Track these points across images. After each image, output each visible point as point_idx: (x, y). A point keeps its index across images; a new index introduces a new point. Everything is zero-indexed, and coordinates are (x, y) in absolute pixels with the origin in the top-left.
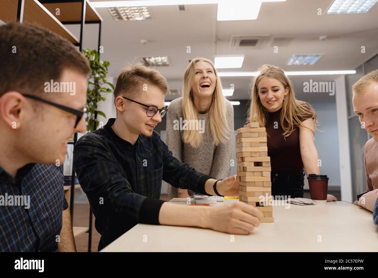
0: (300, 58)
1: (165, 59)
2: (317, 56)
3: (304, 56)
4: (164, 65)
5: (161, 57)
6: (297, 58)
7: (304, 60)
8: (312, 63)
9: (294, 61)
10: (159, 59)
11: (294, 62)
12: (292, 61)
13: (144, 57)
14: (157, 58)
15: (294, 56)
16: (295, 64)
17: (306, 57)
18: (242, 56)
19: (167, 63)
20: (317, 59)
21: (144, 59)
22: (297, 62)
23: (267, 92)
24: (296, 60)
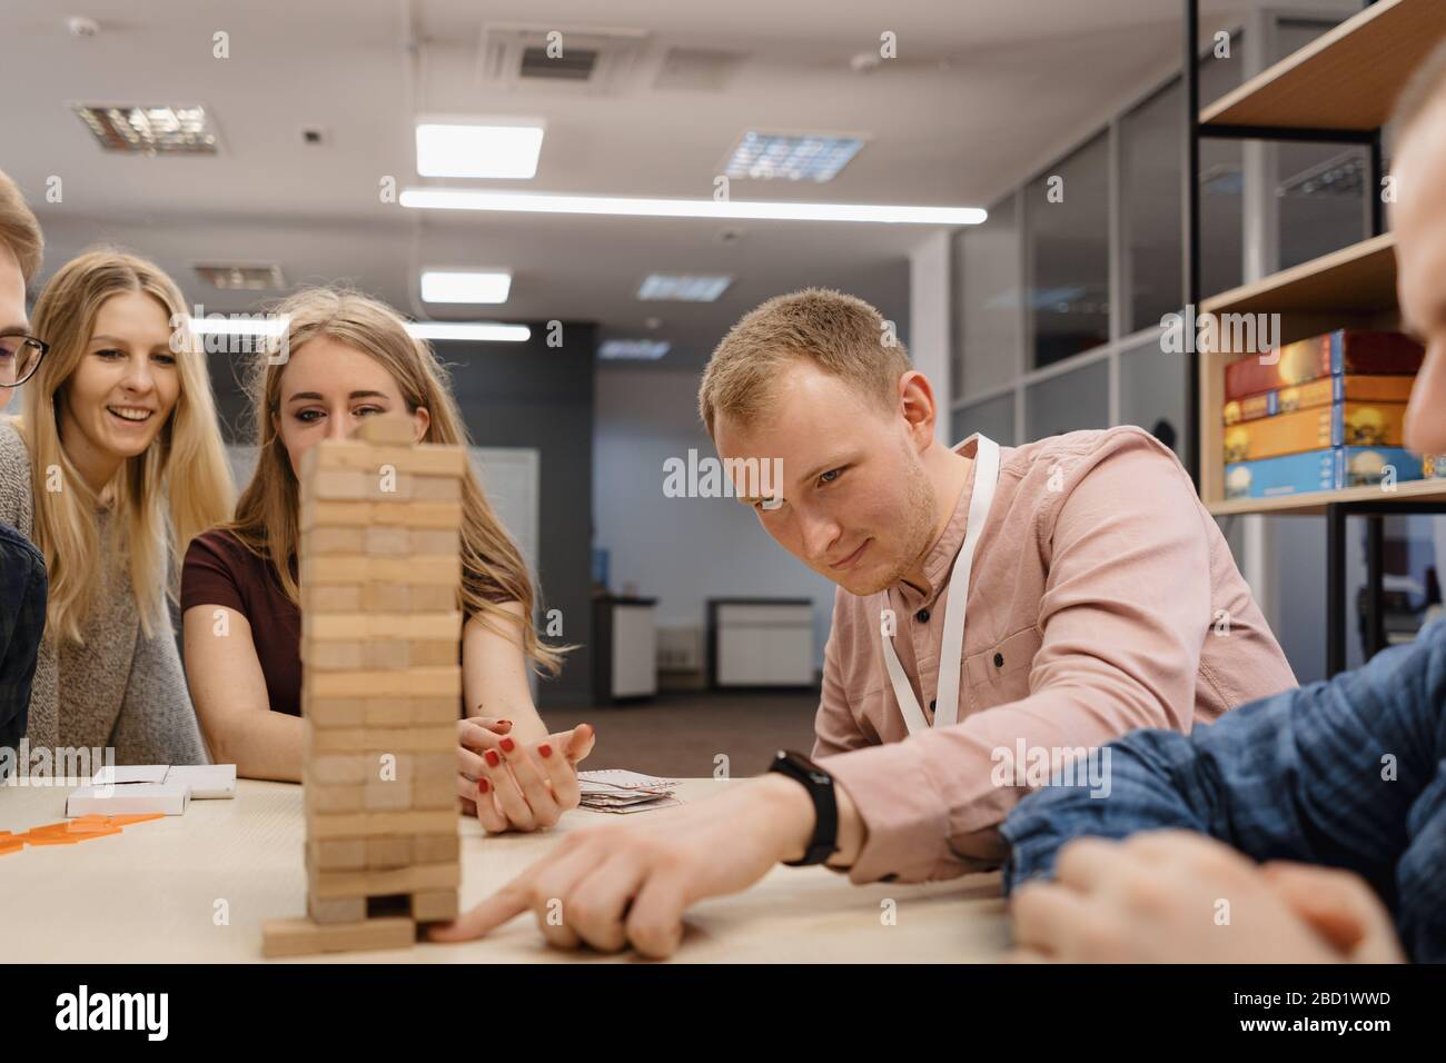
0: (775, 149)
1: (194, 121)
2: (844, 142)
3: (793, 141)
4: (197, 148)
5: (175, 110)
6: (765, 149)
7: (792, 159)
8: (825, 173)
9: (754, 161)
10: (166, 120)
11: (752, 165)
12: (745, 162)
13: (97, 103)
14: (157, 114)
15: (751, 138)
16: (755, 172)
17: (798, 145)
18: (537, 126)
19: (210, 140)
20: (843, 156)
21: (101, 114)
22: (764, 168)
23: (324, 415)
24: (760, 154)
